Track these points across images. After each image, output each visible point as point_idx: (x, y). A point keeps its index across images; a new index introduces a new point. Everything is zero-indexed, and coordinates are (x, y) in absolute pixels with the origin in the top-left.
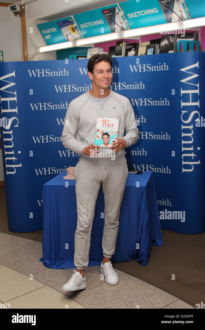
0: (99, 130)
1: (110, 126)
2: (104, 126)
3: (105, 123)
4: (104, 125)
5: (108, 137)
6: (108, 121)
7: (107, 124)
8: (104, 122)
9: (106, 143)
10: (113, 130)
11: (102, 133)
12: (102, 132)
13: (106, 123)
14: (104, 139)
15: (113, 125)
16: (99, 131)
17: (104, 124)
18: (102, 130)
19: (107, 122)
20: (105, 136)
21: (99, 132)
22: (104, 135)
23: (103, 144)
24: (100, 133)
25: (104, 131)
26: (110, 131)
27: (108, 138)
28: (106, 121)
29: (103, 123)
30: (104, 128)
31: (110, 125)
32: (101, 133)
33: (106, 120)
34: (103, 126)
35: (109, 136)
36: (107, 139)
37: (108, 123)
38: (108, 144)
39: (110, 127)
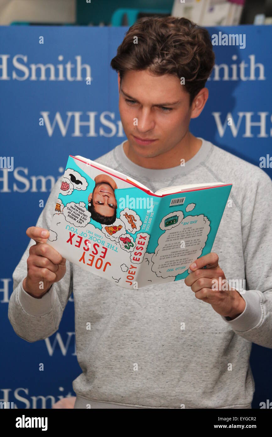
0: (121, 242)
1: (79, 240)
2: (101, 246)
3: (97, 257)
4: (100, 250)
5: (94, 205)
6: (83, 258)
7: (90, 252)
8: (100, 261)
9: (106, 187)
10: (72, 221)
11: (115, 228)
12: (114, 232)
13: (94, 257)
14: (109, 205)
15: (70, 240)
16: (121, 239)
17: (100, 254)
18: (111, 237)
19: (88, 257)
20: (104, 211)
21: (124, 237)
22: (107, 218)
23: (116, 187)
24: (123, 231)
25: (104, 230)
26: (83, 224)
27: (96, 200)
28: (92, 261)
29: (105, 261)
30: (103, 243)
31: (80, 243)
32: (119, 229)
33: (91, 265)
34: (106, 249)
35: (91, 209)
36: (99, 198)
37: (87, 253)
38: (100, 180)
39: (81, 238)
